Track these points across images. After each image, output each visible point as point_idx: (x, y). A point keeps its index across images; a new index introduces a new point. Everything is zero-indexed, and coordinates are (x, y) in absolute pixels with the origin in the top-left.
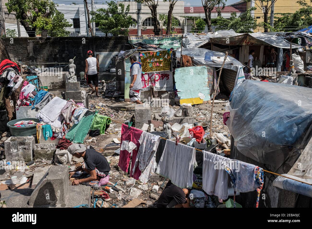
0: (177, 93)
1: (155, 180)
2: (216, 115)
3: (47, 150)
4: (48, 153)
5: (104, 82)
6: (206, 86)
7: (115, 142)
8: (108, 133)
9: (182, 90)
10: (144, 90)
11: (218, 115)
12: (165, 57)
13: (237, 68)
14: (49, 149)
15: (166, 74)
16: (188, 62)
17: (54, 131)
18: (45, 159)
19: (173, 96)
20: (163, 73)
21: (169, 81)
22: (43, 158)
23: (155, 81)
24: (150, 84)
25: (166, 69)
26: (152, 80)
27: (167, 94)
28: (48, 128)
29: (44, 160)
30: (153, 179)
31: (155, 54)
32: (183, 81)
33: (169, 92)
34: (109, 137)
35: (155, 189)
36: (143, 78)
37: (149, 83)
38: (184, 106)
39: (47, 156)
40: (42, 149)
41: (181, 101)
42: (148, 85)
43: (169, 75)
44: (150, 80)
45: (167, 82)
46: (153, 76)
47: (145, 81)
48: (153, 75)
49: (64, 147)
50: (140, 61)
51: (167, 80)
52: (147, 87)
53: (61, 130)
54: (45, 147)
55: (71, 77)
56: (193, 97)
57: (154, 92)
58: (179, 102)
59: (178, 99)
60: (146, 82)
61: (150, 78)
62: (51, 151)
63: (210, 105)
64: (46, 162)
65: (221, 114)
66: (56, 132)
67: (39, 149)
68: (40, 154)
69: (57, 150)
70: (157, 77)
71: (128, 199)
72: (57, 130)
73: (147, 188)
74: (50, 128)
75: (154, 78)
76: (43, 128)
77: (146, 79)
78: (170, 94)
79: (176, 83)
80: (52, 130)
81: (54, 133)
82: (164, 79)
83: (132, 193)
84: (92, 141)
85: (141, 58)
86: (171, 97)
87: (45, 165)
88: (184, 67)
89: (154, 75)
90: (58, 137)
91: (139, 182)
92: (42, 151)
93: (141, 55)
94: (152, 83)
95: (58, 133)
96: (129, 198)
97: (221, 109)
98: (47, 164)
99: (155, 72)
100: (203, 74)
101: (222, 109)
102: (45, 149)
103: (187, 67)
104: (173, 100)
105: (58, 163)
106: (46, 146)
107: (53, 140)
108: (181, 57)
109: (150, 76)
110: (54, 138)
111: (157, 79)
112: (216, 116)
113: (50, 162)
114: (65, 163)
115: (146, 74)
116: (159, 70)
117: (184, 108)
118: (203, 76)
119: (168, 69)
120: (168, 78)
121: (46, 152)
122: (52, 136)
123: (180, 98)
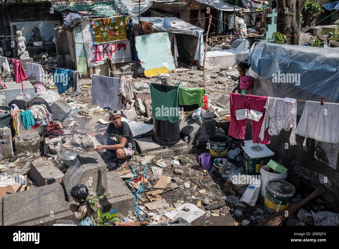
0: (141, 63)
1: (169, 156)
2: (188, 83)
3: (31, 141)
4: (33, 144)
5: (46, 57)
6: (169, 54)
7: (102, 123)
8: (87, 114)
9: (145, 60)
10: (100, 63)
11: (190, 83)
12: (121, 24)
13: (197, 33)
14: (34, 140)
15: (123, 44)
16: (148, 29)
17: (36, 117)
18: (30, 152)
19: (135, 68)
20: (119, 43)
21: (127, 51)
22: (27, 152)
23: (111, 52)
24: (106, 57)
25: (123, 39)
26: (108, 51)
27: (128, 66)
28: (28, 115)
29: (28, 154)
30: (168, 155)
31: (109, 21)
32: (145, 50)
33: (131, 64)
34: (90, 118)
35: (176, 165)
36: (97, 50)
37: (105, 54)
38: (162, 76)
39: (31, 148)
40: (24, 140)
41: (145, 72)
42: (103, 58)
43: (125, 45)
44: (105, 51)
45: (124, 52)
46: (109, 47)
47: (99, 52)
48: (108, 45)
49: (54, 135)
50: (92, 30)
51: (124, 50)
52: (103, 59)
53: (44, 116)
54: (28, 138)
55: (22, 53)
56: (158, 67)
57: (112, 65)
58: (144, 74)
59: (141, 70)
60: (101, 53)
61: (105, 49)
62: (36, 141)
63: (176, 74)
64: (32, 155)
65: (192, 82)
66: (38, 118)
67: (22, 141)
68: (24, 147)
69: (46, 139)
70: (113, 48)
71: (155, 179)
72: (40, 116)
73: (166, 166)
74: (30, 115)
75: (110, 49)
76: (21, 116)
77: (100, 51)
78: (132, 65)
79: (137, 52)
80: (34, 116)
81: (36, 120)
82: (121, 50)
83: (154, 172)
84: (74, 125)
85: (93, 27)
86: (133, 68)
87: (33, 158)
88: (144, 34)
89: (110, 45)
90: (43, 124)
91: (155, 161)
92: (25, 143)
93: (93, 23)
94: (108, 55)
95: (42, 119)
96: (154, 177)
97: (189, 78)
98: (35, 157)
99: (111, 42)
100: (166, 41)
101: (191, 77)
102: (29, 141)
103: (148, 35)
104: (135, 72)
105: (50, 154)
106: (30, 136)
107: (35, 128)
108: (139, 24)
109: (105, 47)
110: (36, 126)
111: (114, 50)
112: (189, 85)
113: (38, 154)
114: (59, 153)
115: (100, 45)
116: (115, 39)
117: (164, 79)
118: (165, 43)
119: (125, 38)
120: (125, 48)
121: (31, 143)
122: (34, 124)
123: (144, 69)
